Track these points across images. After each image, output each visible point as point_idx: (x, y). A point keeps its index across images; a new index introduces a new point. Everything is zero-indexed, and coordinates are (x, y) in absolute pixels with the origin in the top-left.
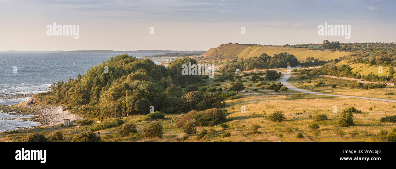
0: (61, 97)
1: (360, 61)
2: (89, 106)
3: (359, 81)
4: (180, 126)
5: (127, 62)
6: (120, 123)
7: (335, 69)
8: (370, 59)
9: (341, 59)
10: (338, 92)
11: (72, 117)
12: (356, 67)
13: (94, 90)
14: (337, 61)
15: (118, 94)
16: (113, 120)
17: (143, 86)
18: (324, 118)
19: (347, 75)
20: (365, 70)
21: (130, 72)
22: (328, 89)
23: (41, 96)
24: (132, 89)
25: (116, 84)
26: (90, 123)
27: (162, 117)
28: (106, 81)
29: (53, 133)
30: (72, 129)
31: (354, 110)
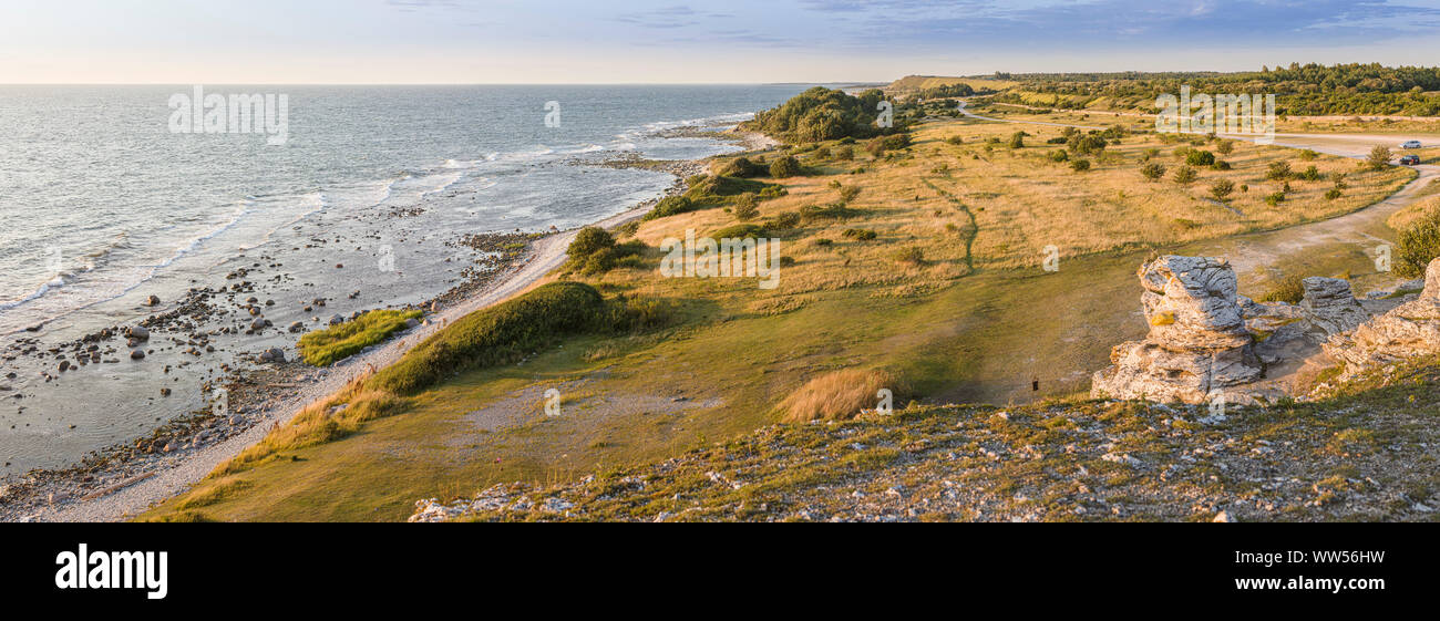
0: (763, 124)
1: (1028, 90)
2: (787, 132)
3: (1027, 107)
4: (869, 150)
5: (822, 93)
6: (816, 147)
7: (1006, 97)
8: (1037, 87)
9: (1011, 88)
10: (1009, 118)
11: (774, 143)
12: (1025, 96)
13: (792, 120)
14: (1008, 90)
15: (815, 120)
16: (810, 145)
17: (836, 114)
18: (997, 141)
19: (1017, 102)
20: (1034, 98)
21: (825, 102)
22: (1000, 115)
23: (746, 124)
24: (826, 118)
25: (812, 113)
26: (789, 148)
27: (853, 142)
28: (802, 111)
29: (756, 157)
30: (774, 153)
31: (1023, 134)
